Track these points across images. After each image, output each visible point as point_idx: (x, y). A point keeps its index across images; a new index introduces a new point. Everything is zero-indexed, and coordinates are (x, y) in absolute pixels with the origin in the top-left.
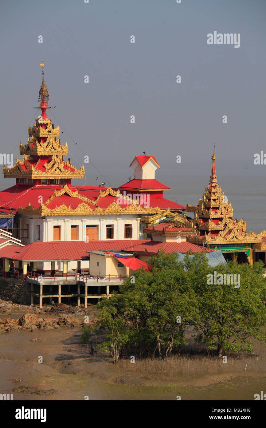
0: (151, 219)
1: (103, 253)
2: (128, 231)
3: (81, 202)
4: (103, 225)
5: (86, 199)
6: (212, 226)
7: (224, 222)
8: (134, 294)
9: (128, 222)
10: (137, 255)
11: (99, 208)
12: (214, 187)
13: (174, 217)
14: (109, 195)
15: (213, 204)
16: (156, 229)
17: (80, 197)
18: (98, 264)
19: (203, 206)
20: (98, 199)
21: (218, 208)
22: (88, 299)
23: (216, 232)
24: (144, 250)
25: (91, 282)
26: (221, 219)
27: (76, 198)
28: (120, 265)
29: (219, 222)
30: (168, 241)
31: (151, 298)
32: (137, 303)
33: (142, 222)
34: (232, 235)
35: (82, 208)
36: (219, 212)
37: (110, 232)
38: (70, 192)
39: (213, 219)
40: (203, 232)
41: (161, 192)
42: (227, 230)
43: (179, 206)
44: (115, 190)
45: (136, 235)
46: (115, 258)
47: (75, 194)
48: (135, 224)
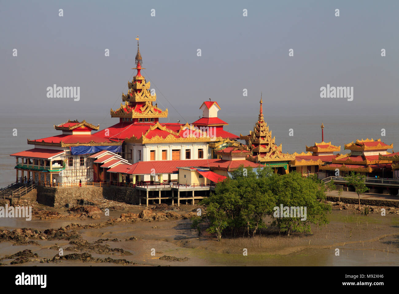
0: (217, 145)
1: (189, 169)
2: (201, 154)
3: (169, 134)
4: (183, 149)
5: (171, 131)
6: (261, 149)
7: (269, 146)
8: (230, 194)
9: (201, 147)
10: (212, 169)
11: (181, 138)
12: (262, 122)
13: (232, 143)
15: (261, 134)
17: (168, 131)
18: (185, 176)
19: (254, 135)
20: (180, 131)
21: (265, 137)
22: (180, 200)
23: (264, 153)
24: (217, 166)
25: (182, 189)
26: (267, 144)
27: (165, 131)
28: (201, 177)
29: (266, 146)
30: (233, 159)
31: (242, 197)
32: (233, 200)
33: (210, 147)
34: (275, 155)
35: (170, 138)
36: (266, 139)
37: (188, 154)
38: (160, 127)
39: (262, 144)
40: (255, 154)
41: (222, 126)
42: (271, 152)
43: (235, 136)
45: (206, 156)
46: (197, 172)
47: (164, 129)
48: (205, 148)
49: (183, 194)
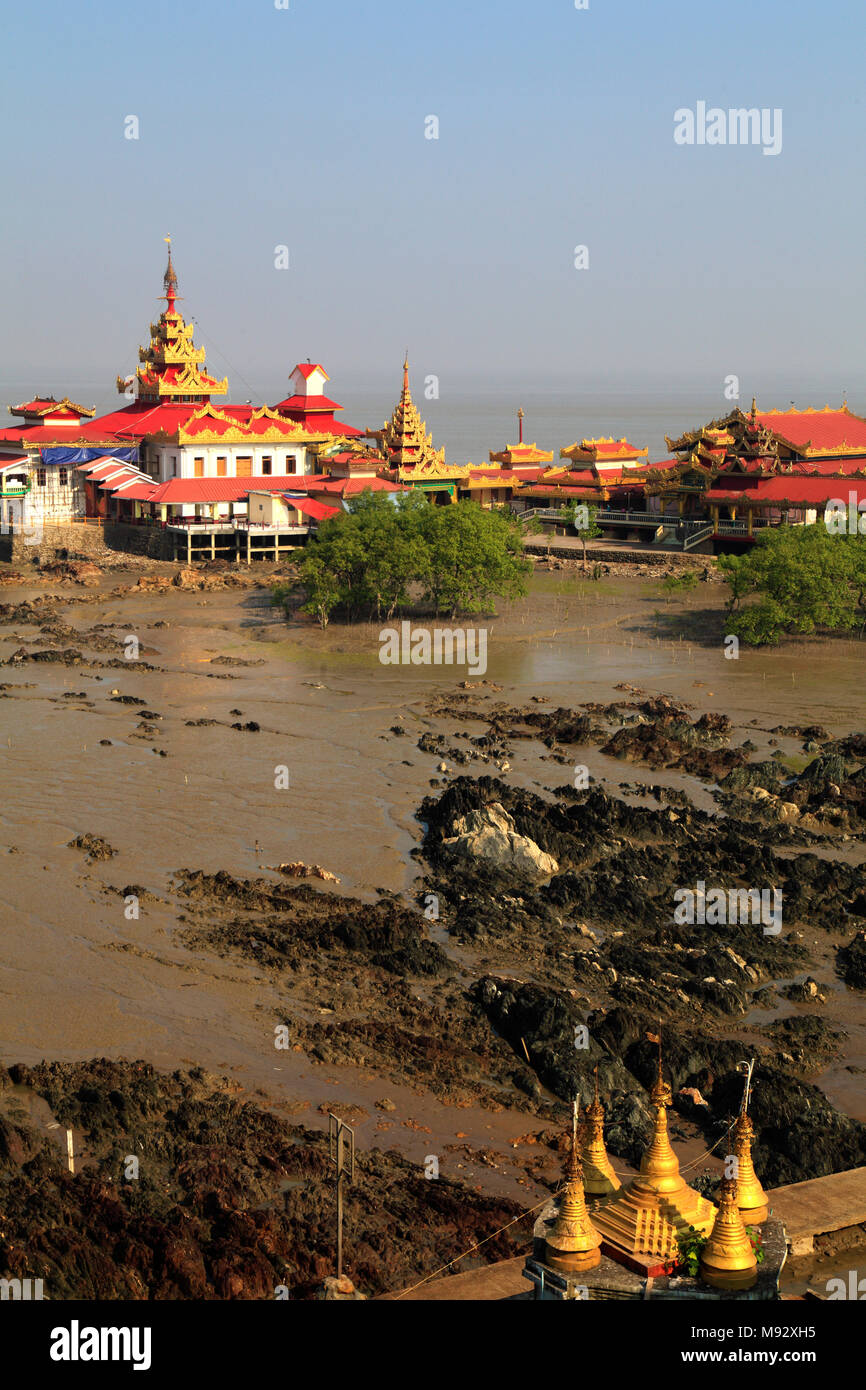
0: (321, 448)
1: (267, 493)
2: (291, 465)
3: (230, 425)
4: (257, 456)
5: (235, 421)
6: (406, 457)
7: (421, 452)
8: (344, 542)
9: (291, 451)
10: (313, 495)
11: (253, 434)
12: (407, 405)
13: (351, 445)
14: (265, 416)
15: (406, 428)
16: (336, 461)
17: (228, 420)
18: (261, 507)
19: (393, 430)
20: (251, 421)
21: (413, 433)
22: (252, 553)
23: (412, 465)
24: (322, 489)
25: (255, 531)
26: (417, 448)
27: (222, 421)
28: (291, 508)
29: (415, 451)
30: (353, 476)
31: (367, 548)
32: (350, 552)
33: (309, 453)
34: (432, 468)
35: (232, 434)
36: (414, 437)
37: (267, 466)
38: (214, 413)
39: (406, 447)
40: (395, 465)
41: (331, 413)
42: (425, 462)
43: (355, 431)
44: (272, 409)
45: (302, 468)
46: (284, 500)
47: (220, 416)
48: (300, 455)
49: (257, 541)
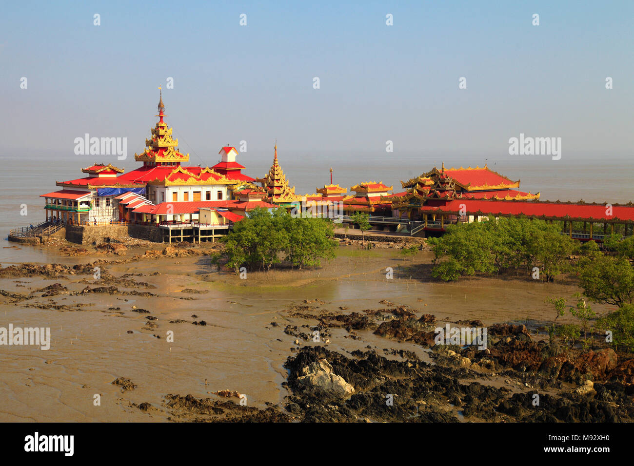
0: (235, 187)
1: (209, 209)
2: (220, 195)
3: (190, 176)
4: (204, 191)
5: (192, 175)
6: (276, 191)
7: (283, 188)
8: (247, 232)
9: (220, 189)
10: (231, 210)
11: (201, 180)
12: (277, 166)
13: (249, 186)
14: (207, 172)
15: (276, 177)
16: (242, 193)
17: (189, 174)
18: (205, 216)
19: (270, 179)
20: (200, 174)
21: (279, 180)
22: (201, 238)
23: (279, 195)
24: (236, 207)
25: (202, 228)
26: (281, 187)
27: (186, 175)
28: (220, 216)
29: (280, 189)
30: (250, 200)
31: (258, 235)
32: (250, 237)
33: (229, 189)
34: (289, 196)
35: (191, 181)
36: (280, 182)
37: (208, 196)
38: (182, 171)
39: (276, 187)
40: (271, 195)
41: (240, 170)
42: (285, 194)
43: (251, 179)
44: (211, 169)
45: (225, 197)
46: (217, 212)
47: (185, 172)
48: (224, 191)
49: (204, 232)
